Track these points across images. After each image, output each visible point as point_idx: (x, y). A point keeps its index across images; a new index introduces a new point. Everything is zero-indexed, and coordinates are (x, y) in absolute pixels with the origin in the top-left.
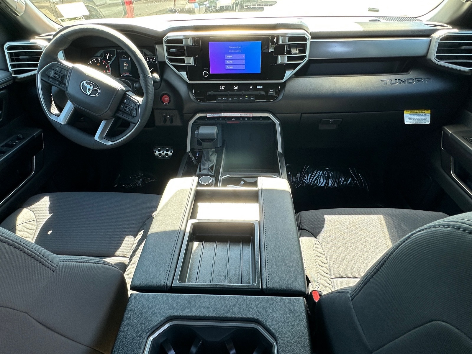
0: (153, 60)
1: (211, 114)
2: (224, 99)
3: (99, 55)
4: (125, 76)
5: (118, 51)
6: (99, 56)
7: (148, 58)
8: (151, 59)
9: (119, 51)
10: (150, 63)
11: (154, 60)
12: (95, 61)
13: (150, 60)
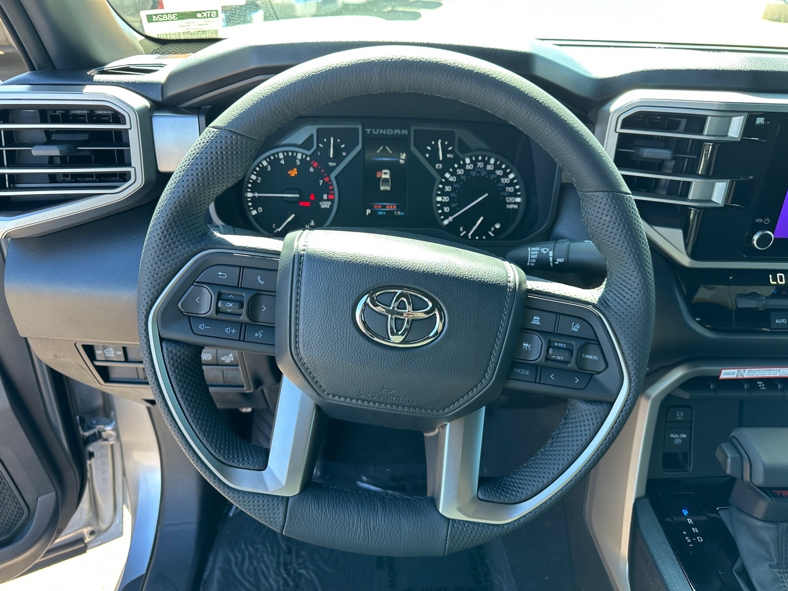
0: (485, 167)
1: (736, 371)
2: (777, 321)
3: (300, 142)
4: (381, 213)
5: (368, 130)
6: (299, 146)
7: (471, 159)
8: (480, 161)
9: (371, 132)
10: (473, 174)
11: (489, 167)
12: (283, 162)
13: (475, 165)
